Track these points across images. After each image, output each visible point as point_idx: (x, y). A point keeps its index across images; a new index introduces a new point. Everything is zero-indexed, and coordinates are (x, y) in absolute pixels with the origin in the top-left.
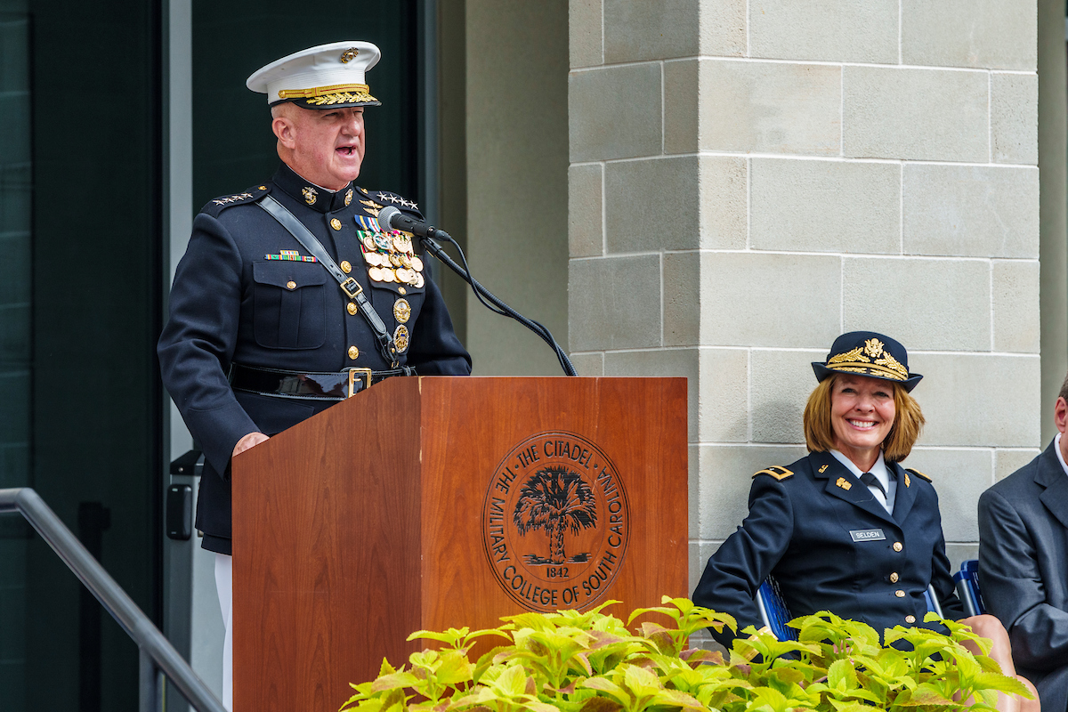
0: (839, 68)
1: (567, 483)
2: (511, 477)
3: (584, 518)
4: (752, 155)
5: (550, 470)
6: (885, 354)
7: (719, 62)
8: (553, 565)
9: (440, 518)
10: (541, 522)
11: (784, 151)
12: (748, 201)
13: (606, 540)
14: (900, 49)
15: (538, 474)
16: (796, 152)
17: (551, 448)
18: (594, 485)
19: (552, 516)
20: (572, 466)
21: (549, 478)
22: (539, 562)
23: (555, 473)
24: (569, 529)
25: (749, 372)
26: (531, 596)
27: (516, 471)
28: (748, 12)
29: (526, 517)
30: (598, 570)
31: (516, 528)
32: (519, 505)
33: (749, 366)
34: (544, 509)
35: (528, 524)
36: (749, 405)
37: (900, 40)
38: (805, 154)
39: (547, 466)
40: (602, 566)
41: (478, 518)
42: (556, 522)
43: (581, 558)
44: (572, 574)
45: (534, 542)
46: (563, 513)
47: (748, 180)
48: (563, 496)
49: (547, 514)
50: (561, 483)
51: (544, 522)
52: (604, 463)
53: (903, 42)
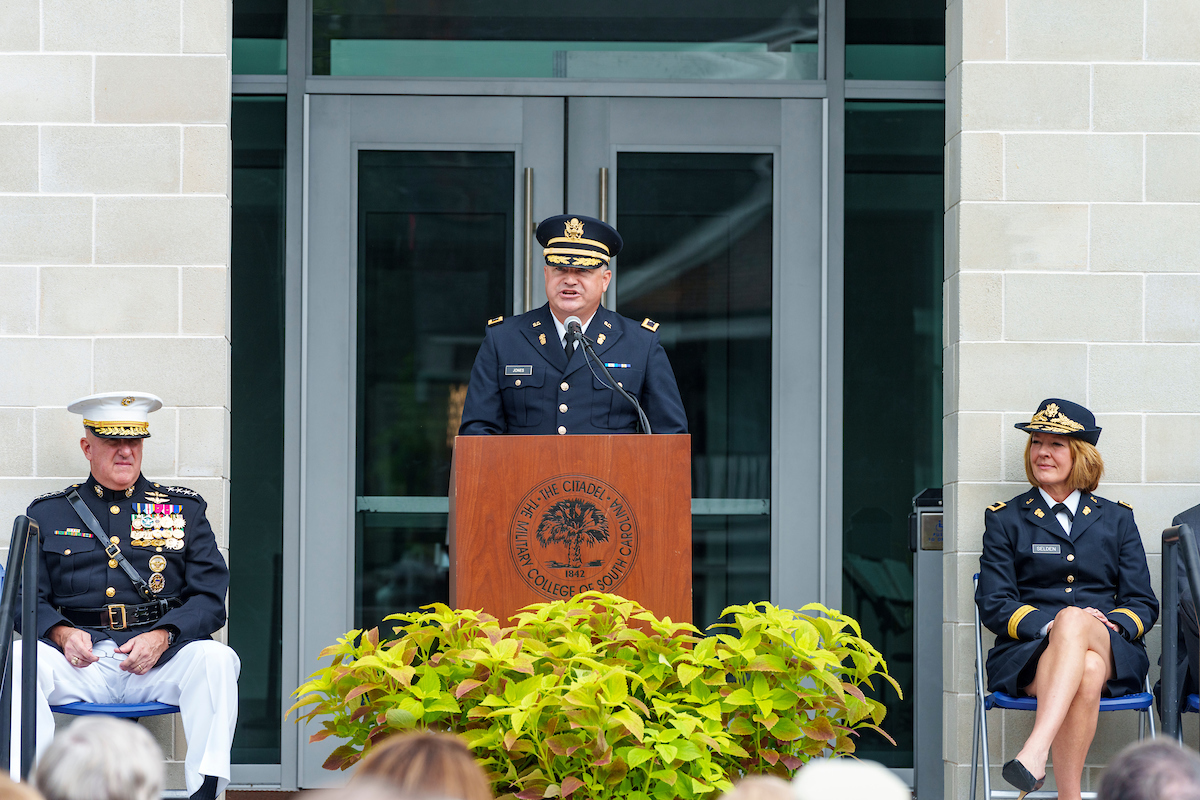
0: (1087, 206)
1: (584, 510)
2: (534, 506)
3: (599, 536)
4: (1007, 272)
5: (568, 501)
6: (1060, 414)
7: (978, 205)
8: (570, 569)
9: (472, 535)
10: (560, 539)
11: (1036, 268)
12: (1003, 305)
13: (618, 550)
14: (1144, 191)
15: (558, 504)
16: (1047, 269)
17: (569, 486)
18: (608, 512)
19: (570, 534)
20: (588, 498)
21: (567, 507)
22: (559, 566)
23: (573, 504)
24: (584, 543)
25: (1003, 430)
26: (552, 590)
27: (538, 502)
28: (1004, 168)
29: (547, 535)
30: (611, 573)
31: (538, 543)
32: (542, 526)
33: (1003, 426)
34: (563, 529)
35: (549, 539)
36: (1003, 453)
37: (1144, 183)
38: (1055, 269)
39: (567, 499)
40: (615, 570)
41: (505, 535)
42: (573, 539)
43: (596, 563)
44: (588, 574)
45: (554, 552)
46: (580, 532)
47: (1003, 290)
48: (580, 520)
49: (565, 533)
50: (578, 511)
51: (563, 538)
52: (617, 496)
53: (1147, 185)
